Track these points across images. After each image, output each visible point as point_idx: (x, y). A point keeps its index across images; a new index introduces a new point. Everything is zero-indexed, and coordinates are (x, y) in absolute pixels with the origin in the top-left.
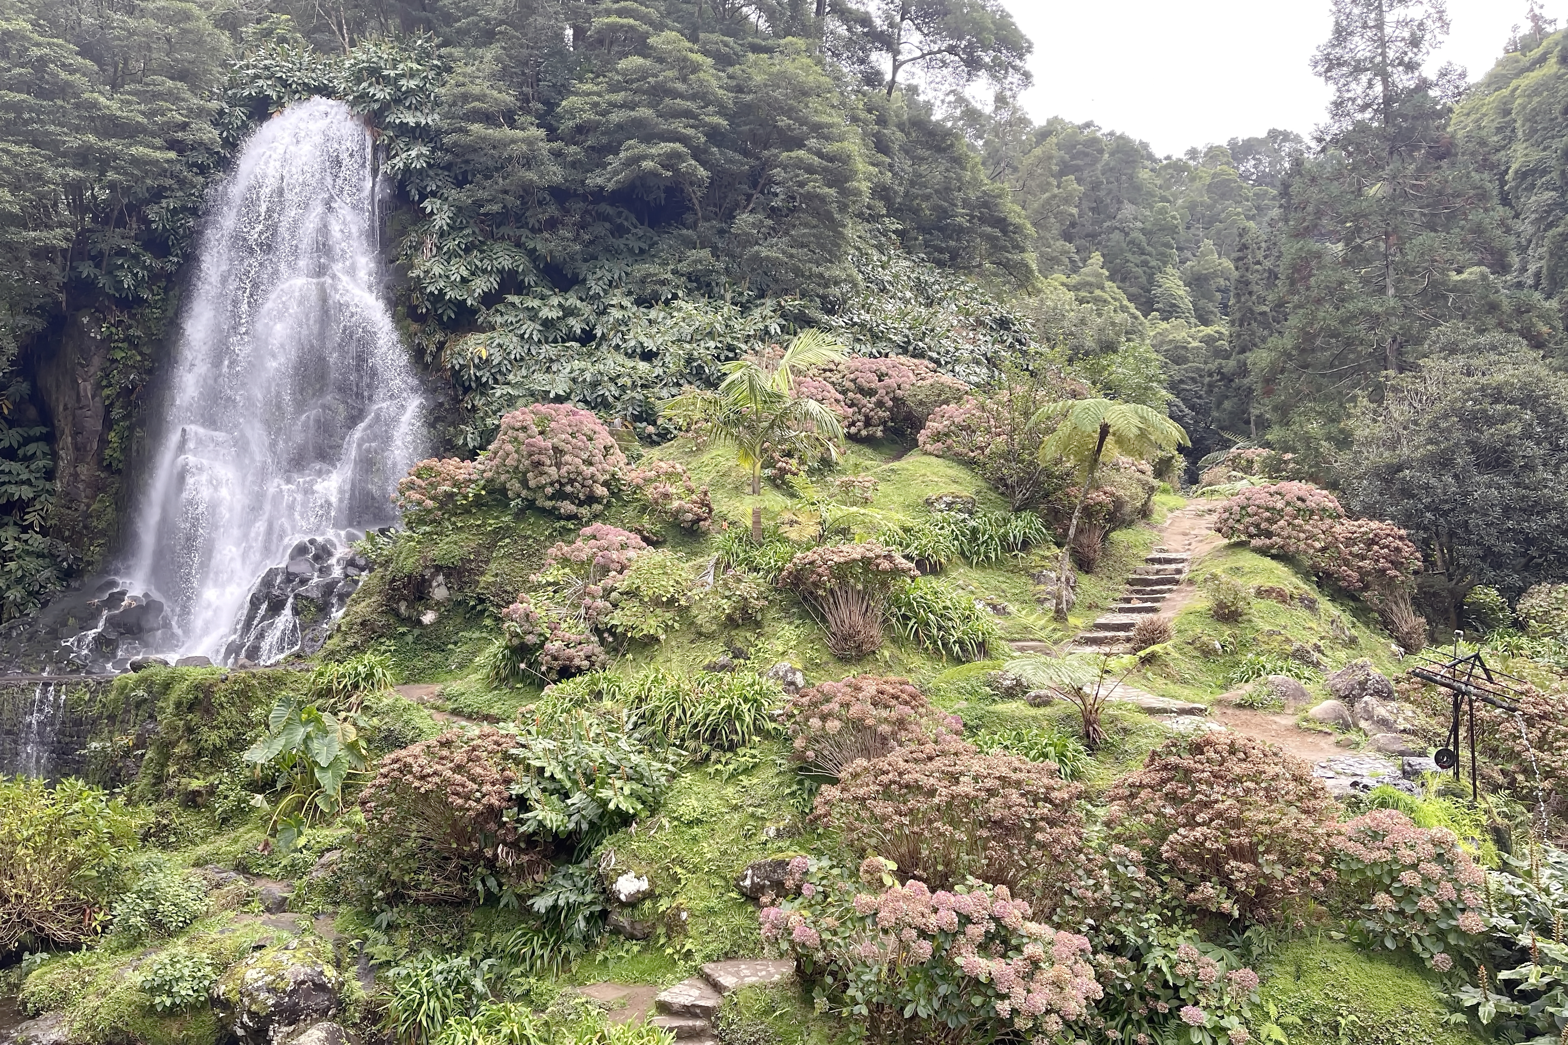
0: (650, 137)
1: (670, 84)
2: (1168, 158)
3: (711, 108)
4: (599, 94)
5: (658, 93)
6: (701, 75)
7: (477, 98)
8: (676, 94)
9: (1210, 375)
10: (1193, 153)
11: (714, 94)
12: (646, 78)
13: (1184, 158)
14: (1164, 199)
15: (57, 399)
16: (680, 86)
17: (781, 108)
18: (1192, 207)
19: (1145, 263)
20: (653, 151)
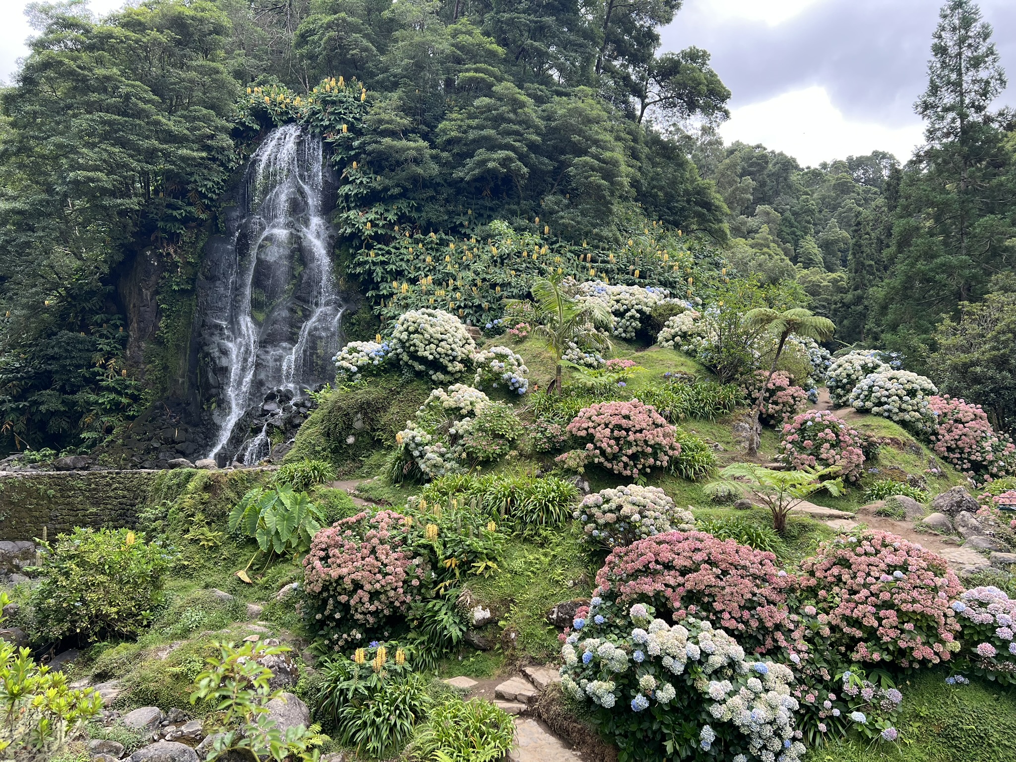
0: (493, 146)
1: (506, 115)
2: (808, 168)
3: (531, 130)
4: (462, 120)
5: (498, 120)
6: (526, 109)
7: (388, 123)
8: (510, 121)
9: (836, 304)
10: (824, 166)
11: (534, 122)
12: (491, 111)
13: (819, 167)
14: (806, 194)
15: (130, 300)
16: (511, 115)
17: (574, 130)
18: (823, 199)
19: (794, 233)
20: (495, 156)
